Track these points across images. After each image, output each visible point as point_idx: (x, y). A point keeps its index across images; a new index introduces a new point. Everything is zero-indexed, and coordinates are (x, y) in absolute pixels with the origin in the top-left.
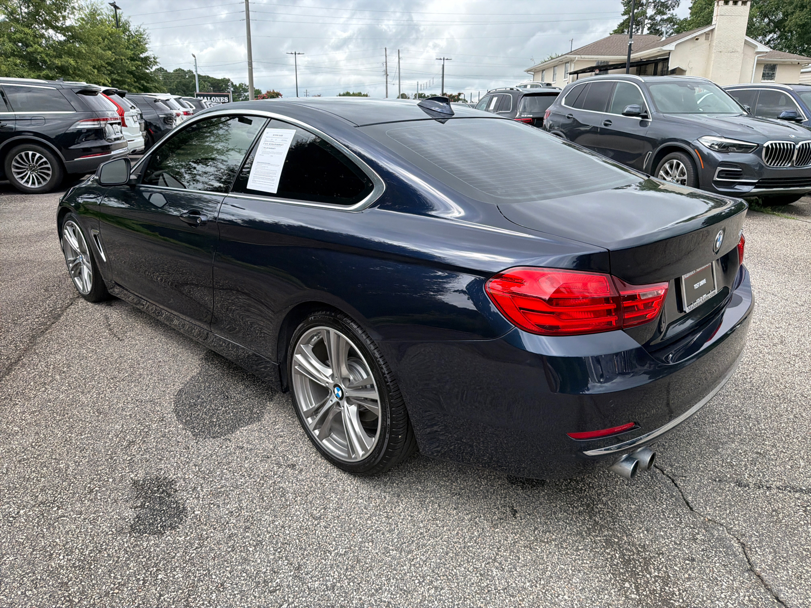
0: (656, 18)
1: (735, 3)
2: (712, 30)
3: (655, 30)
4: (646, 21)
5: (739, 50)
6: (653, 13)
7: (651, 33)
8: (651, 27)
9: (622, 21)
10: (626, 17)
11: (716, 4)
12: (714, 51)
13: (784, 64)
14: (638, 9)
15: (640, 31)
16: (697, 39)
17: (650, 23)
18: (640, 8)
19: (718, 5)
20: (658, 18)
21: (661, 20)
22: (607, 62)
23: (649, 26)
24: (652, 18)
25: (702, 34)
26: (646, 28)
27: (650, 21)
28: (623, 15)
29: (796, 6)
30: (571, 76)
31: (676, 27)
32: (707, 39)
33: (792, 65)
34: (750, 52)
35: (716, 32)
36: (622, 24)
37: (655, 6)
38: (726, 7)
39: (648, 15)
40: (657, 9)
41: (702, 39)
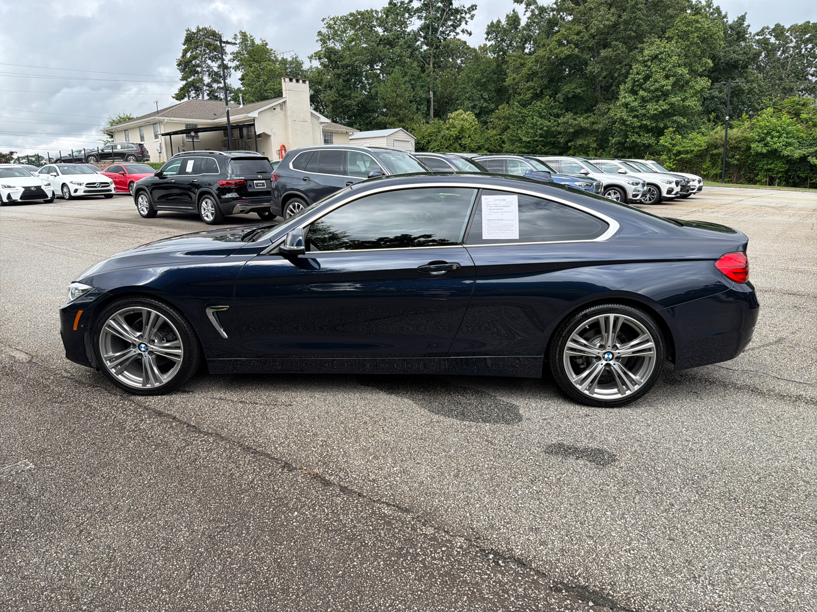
0: (213, 86)
1: (297, 81)
2: (285, 102)
3: (214, 96)
4: (205, 87)
5: (308, 120)
6: (210, 80)
7: (211, 98)
8: (210, 93)
9: (182, 86)
10: (184, 82)
11: (283, 80)
12: (289, 120)
13: (337, 133)
14: (194, 76)
15: (201, 96)
16: (274, 109)
17: (208, 90)
18: (196, 75)
19: (285, 81)
20: (215, 86)
21: (218, 88)
22: (196, 125)
23: (208, 92)
24: (209, 85)
25: (277, 105)
26: (205, 94)
27: (207, 88)
28: (181, 80)
29: (326, 86)
30: (164, 137)
31: (232, 94)
32: (282, 109)
33: (342, 133)
34: (316, 122)
35: (288, 103)
36: (182, 89)
37: (209, 75)
38: (291, 83)
39: (206, 82)
40: (212, 78)
41: (278, 109)
